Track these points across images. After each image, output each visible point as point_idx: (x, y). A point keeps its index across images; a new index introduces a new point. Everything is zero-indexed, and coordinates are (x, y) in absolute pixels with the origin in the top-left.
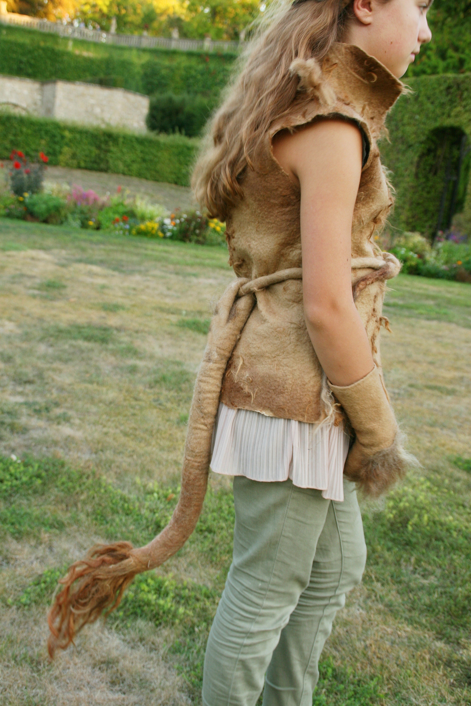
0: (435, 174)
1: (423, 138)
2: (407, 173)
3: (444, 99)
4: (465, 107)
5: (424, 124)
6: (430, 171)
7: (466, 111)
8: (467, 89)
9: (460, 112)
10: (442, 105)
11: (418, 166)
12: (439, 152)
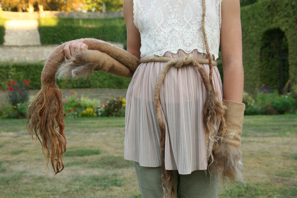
0: (273, 57)
1: (260, 38)
2: (255, 59)
3: (268, 14)
4: (279, 16)
5: (260, 29)
6: (269, 56)
7: (280, 18)
8: (279, 6)
9: (277, 19)
10: (267, 17)
11: (261, 55)
12: (272, 44)
